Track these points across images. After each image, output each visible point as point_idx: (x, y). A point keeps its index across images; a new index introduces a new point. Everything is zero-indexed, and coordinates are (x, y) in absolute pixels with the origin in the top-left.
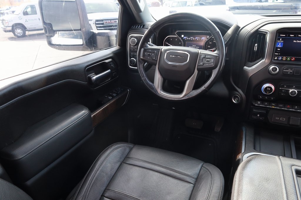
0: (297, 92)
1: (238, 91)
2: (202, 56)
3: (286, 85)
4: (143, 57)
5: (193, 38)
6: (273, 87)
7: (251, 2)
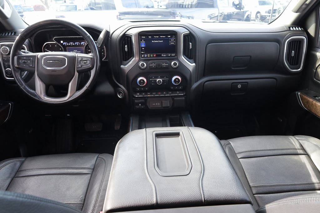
0: (162, 81)
1: (120, 87)
2: (80, 59)
3: (154, 76)
4: (18, 65)
5: (73, 43)
6: (145, 80)
7: (139, 8)
